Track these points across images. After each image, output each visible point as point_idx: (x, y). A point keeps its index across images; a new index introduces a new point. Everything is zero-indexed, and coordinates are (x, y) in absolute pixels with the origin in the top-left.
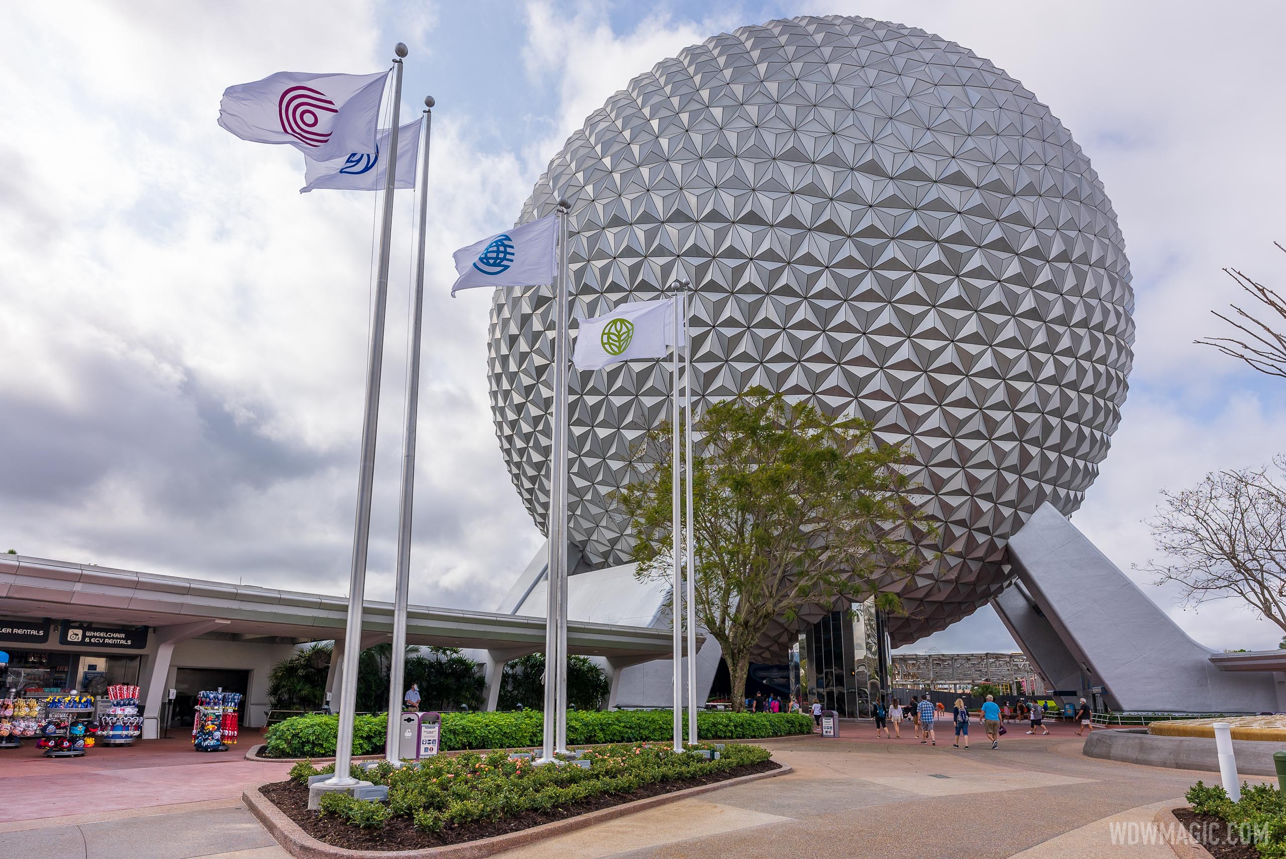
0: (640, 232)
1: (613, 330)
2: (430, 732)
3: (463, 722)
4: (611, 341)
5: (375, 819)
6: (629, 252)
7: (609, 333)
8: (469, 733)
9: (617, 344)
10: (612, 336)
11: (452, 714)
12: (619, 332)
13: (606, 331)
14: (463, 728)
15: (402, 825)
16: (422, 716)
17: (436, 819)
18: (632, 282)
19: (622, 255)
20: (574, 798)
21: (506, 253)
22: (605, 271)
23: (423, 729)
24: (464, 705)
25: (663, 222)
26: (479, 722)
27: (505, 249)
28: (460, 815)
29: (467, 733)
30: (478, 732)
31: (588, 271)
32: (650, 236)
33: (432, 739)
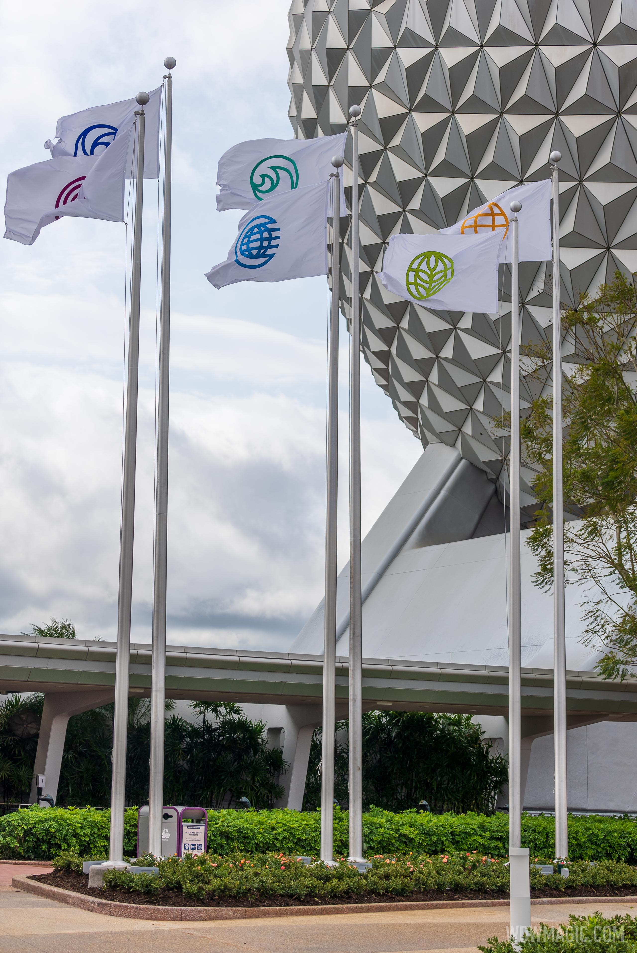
1: (424, 266)
2: (193, 834)
3: (239, 822)
4: (418, 281)
5: (152, 886)
7: (417, 271)
8: (248, 838)
9: (427, 286)
10: (422, 275)
11: (224, 811)
12: (432, 270)
13: (414, 266)
14: (239, 831)
15: (173, 895)
16: (183, 811)
17: (200, 889)
20: (333, 891)
23: (185, 829)
24: (244, 799)
26: (261, 823)
28: (220, 889)
29: (245, 838)
30: (259, 836)
33: (197, 843)
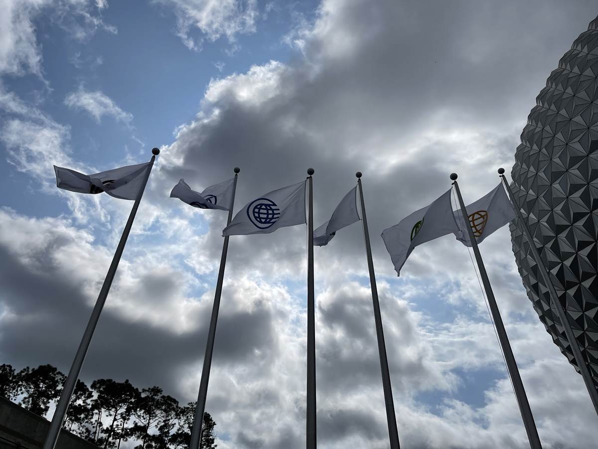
0: (575, 171)
6: (575, 188)
18: (589, 206)
19: (571, 193)
21: (273, 214)
22: (565, 210)
25: (588, 156)
27: (273, 212)
31: (555, 216)
32: (583, 170)
